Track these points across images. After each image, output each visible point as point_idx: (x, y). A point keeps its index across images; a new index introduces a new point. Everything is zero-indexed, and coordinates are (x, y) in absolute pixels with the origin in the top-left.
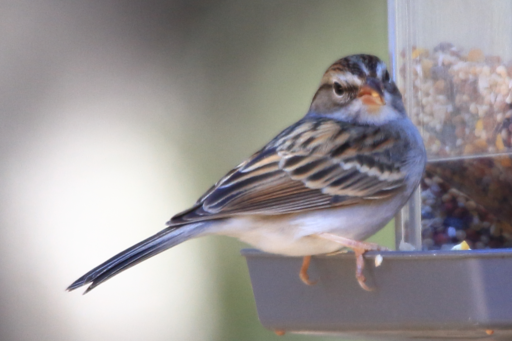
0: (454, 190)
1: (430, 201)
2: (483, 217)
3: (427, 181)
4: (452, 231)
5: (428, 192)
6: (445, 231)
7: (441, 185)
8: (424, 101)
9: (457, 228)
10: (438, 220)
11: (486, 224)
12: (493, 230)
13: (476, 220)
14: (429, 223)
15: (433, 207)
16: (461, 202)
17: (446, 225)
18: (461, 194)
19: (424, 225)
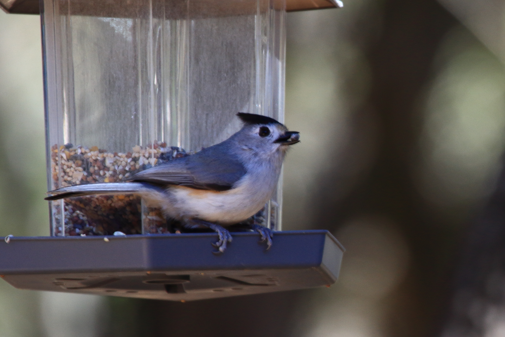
0: (78, 212)
1: (68, 217)
2: (90, 225)
3: (67, 207)
4: (77, 231)
5: (67, 212)
6: (74, 230)
7: (72, 209)
8: (68, 170)
9: (79, 229)
10: (71, 225)
11: (91, 227)
12: (94, 230)
13: (87, 226)
14: (68, 226)
15: (69, 219)
16: (81, 218)
17: (75, 228)
18: (81, 213)
19: (65, 227)
